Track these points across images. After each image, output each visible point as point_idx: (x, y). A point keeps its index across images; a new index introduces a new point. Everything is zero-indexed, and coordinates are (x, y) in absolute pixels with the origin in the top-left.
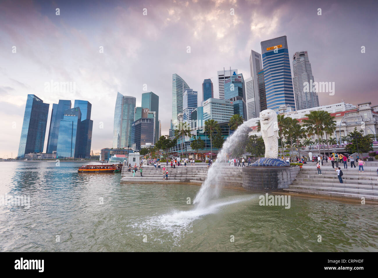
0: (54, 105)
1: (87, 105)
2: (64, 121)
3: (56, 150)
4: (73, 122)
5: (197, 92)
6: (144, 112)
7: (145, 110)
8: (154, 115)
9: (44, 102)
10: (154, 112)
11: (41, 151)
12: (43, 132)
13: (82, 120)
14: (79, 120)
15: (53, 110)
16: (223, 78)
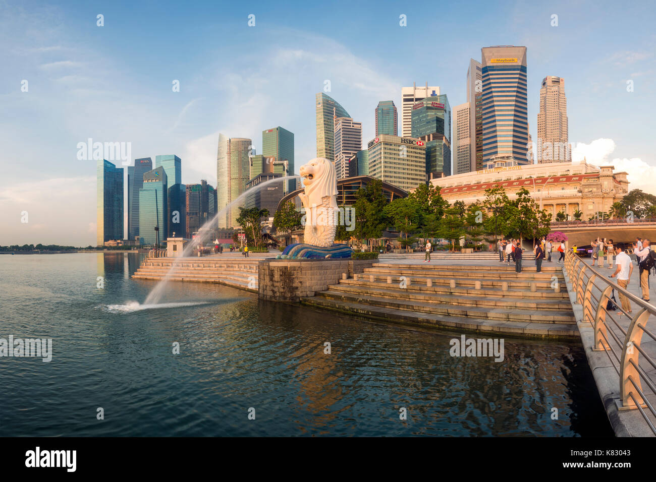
0: (129, 168)
1: (174, 161)
2: (144, 190)
3: (139, 235)
4: (156, 190)
5: (360, 124)
6: (267, 162)
7: (268, 159)
8: (284, 167)
9: (117, 167)
10: (286, 163)
11: (121, 237)
12: (121, 209)
13: (169, 186)
14: (165, 186)
15: (128, 175)
16: (412, 100)
